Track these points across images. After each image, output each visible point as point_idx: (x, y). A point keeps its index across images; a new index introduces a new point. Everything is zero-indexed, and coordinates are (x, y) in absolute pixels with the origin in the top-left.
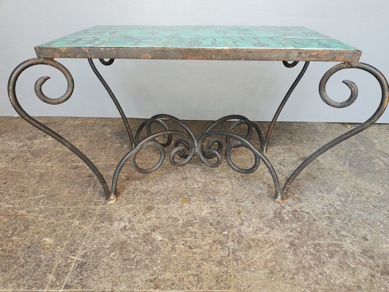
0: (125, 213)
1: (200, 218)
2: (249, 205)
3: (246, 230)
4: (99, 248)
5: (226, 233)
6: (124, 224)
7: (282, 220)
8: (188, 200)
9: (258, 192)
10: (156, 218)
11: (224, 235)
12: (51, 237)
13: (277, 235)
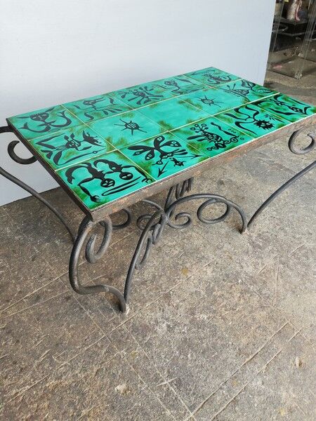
0: (153, 314)
1: (212, 281)
2: (230, 247)
3: (249, 269)
4: (173, 360)
5: (240, 281)
6: (165, 325)
7: (260, 247)
9: (223, 231)
10: (181, 301)
11: (242, 284)
12: (119, 383)
13: (269, 262)
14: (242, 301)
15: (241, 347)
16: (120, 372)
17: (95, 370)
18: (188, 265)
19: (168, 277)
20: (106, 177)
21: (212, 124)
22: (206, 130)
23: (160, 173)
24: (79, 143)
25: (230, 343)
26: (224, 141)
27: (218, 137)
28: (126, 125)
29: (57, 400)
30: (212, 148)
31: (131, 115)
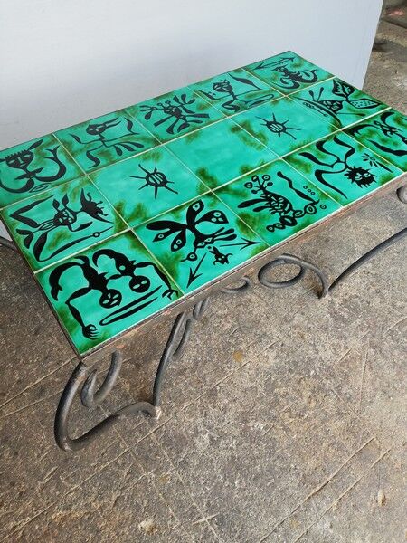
0: (191, 420)
1: (275, 371)
2: (302, 319)
3: (327, 355)
4: (215, 487)
5: (312, 372)
6: (207, 436)
8: (240, 354)
9: (295, 294)
10: (230, 402)
11: (314, 377)
12: (144, 518)
14: (313, 404)
15: (306, 472)
16: (146, 502)
17: (114, 499)
18: (243, 346)
19: (215, 365)
20: (109, 287)
21: (280, 174)
23: (192, 278)
24: (75, 214)
25: (293, 466)
26: (295, 212)
27: (286, 202)
28: (147, 178)
29: (65, 539)
30: (274, 226)
31: (156, 156)
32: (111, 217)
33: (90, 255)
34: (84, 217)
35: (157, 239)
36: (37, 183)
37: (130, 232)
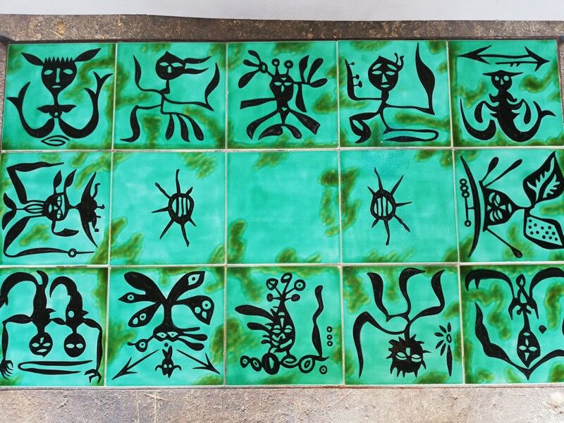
20: (47, 329)
21: (318, 291)
22: (288, 304)
23: (125, 371)
24: (68, 207)
26: (289, 356)
27: (292, 336)
28: (172, 199)
30: (250, 361)
32: (99, 237)
33: (52, 277)
34: (73, 219)
35: (124, 299)
36: (57, 130)
37: (105, 270)
